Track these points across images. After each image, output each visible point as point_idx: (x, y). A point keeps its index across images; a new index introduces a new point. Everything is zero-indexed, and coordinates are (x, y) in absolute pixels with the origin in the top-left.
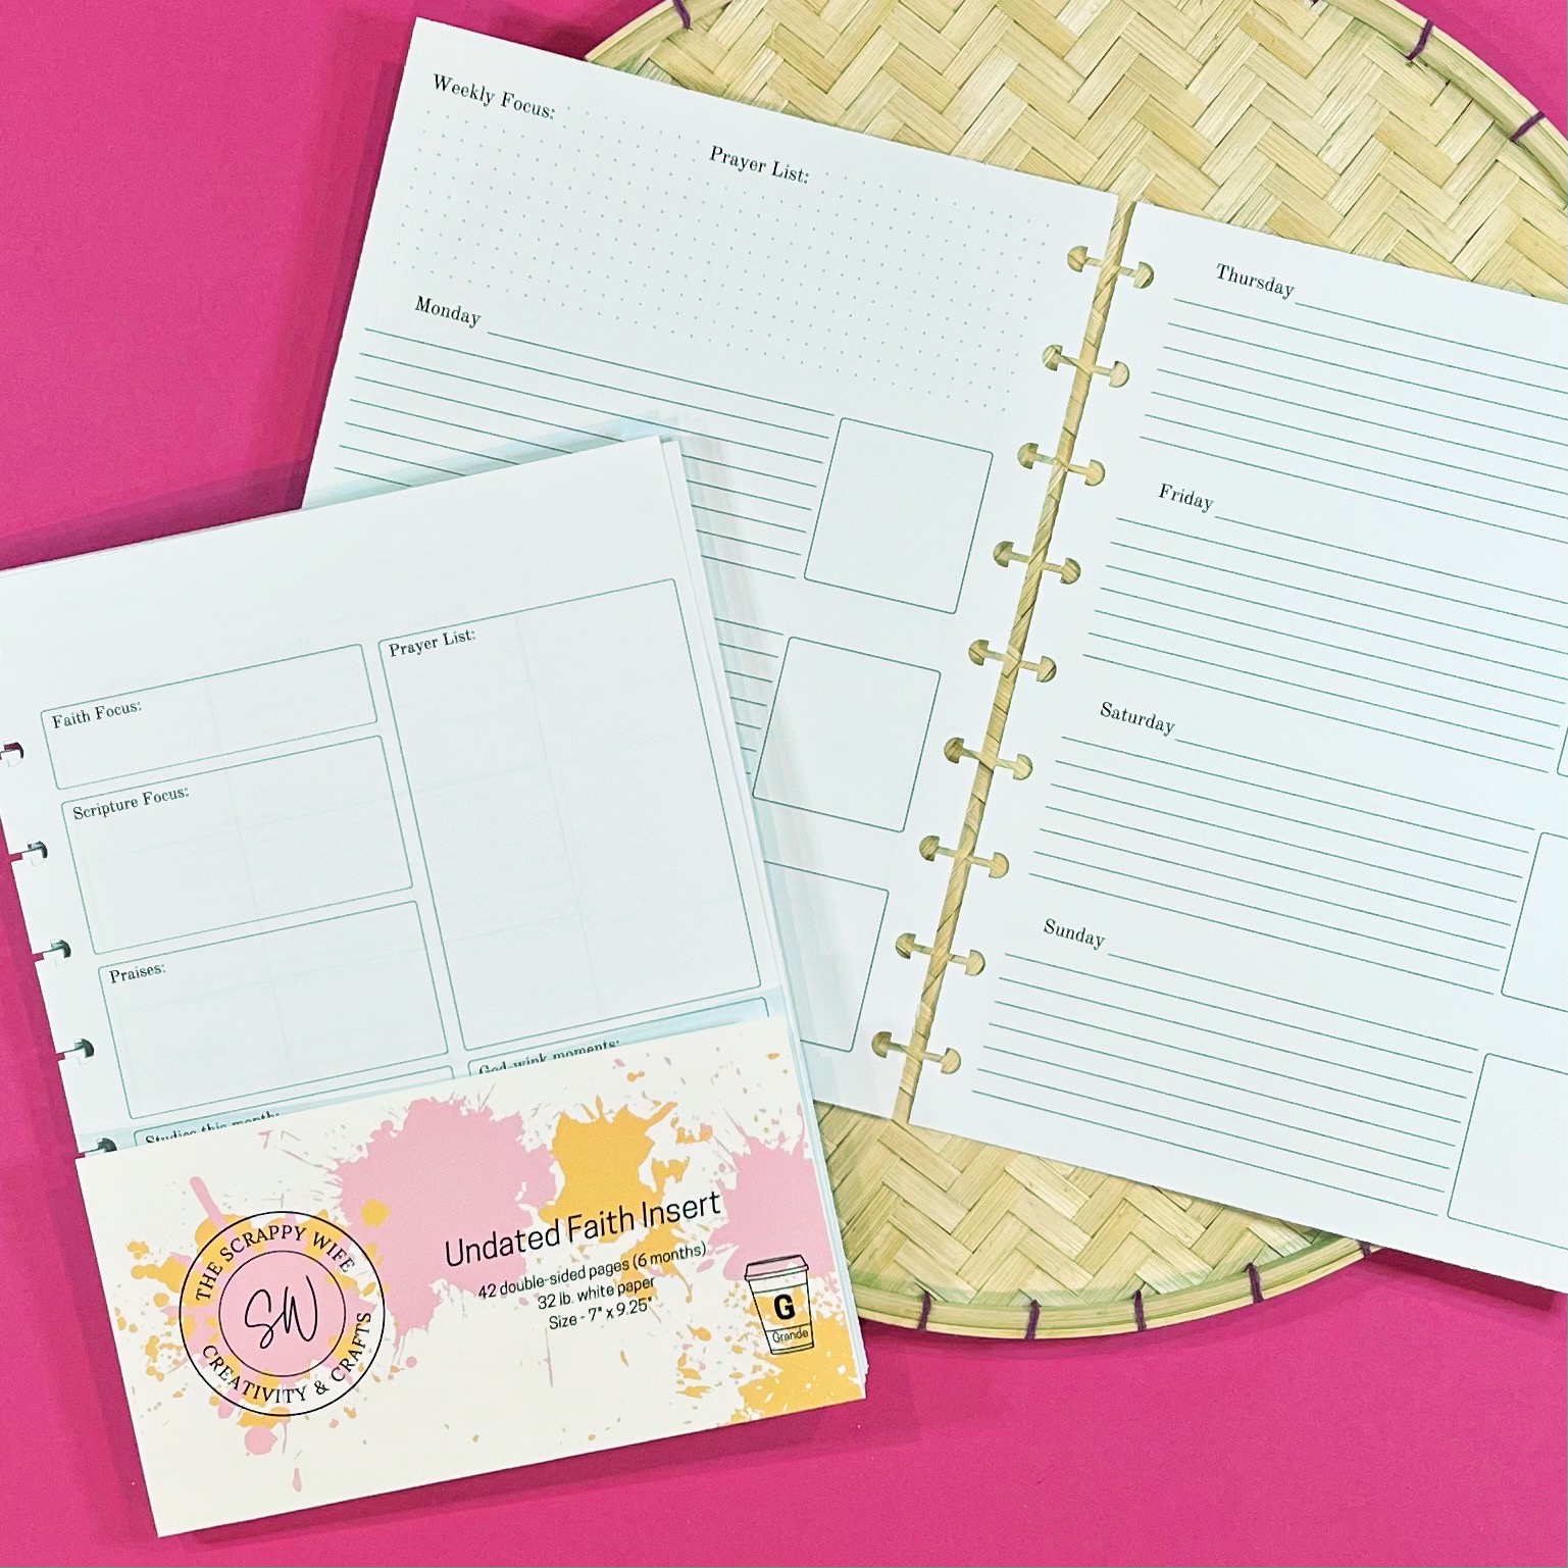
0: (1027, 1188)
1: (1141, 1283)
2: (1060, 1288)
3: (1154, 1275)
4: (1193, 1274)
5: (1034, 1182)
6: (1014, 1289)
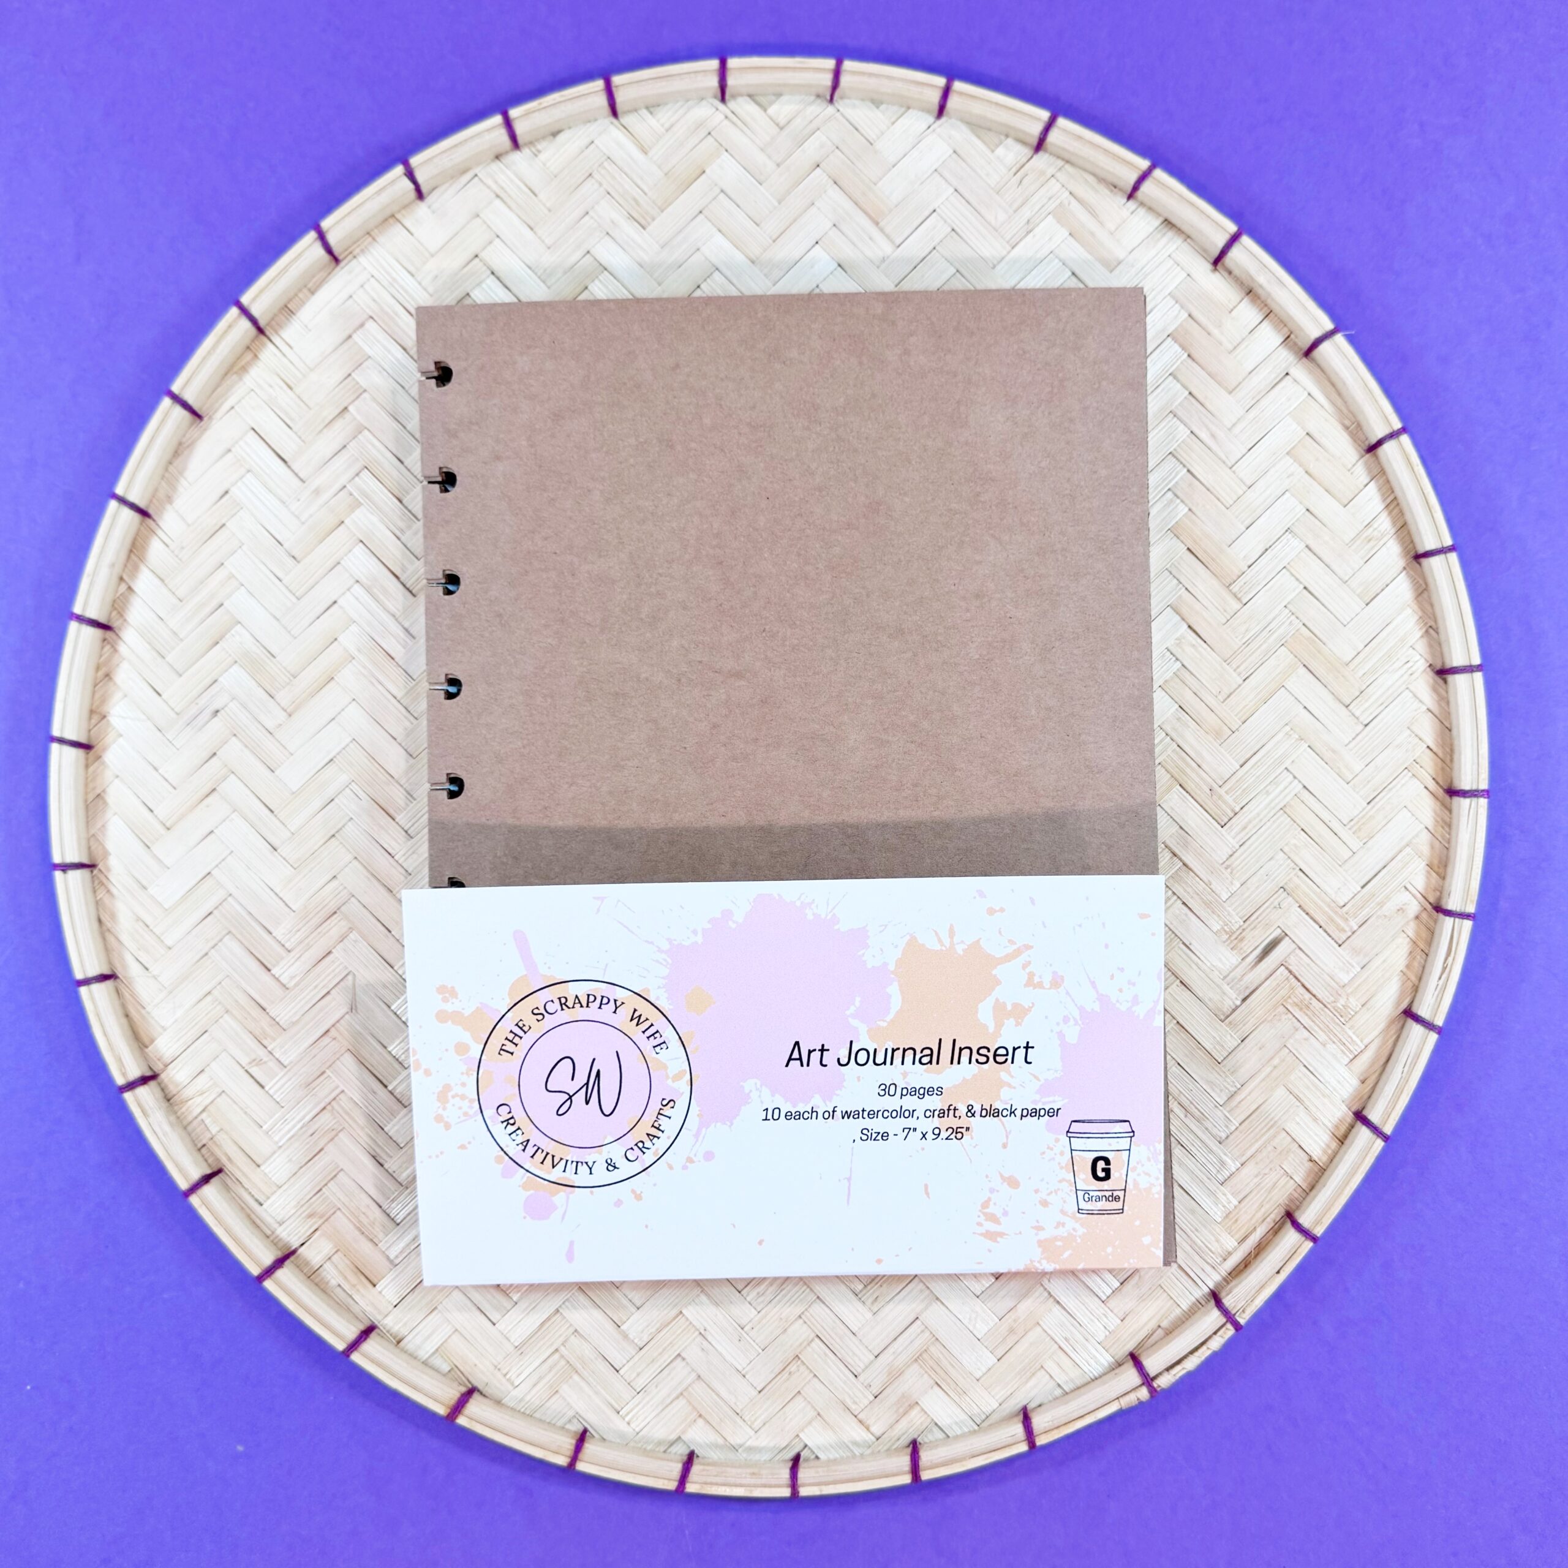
0: (700, 1333)
1: (802, 1445)
2: (720, 1441)
3: (816, 1438)
4: (856, 1443)
5: (708, 1328)
6: (673, 1437)
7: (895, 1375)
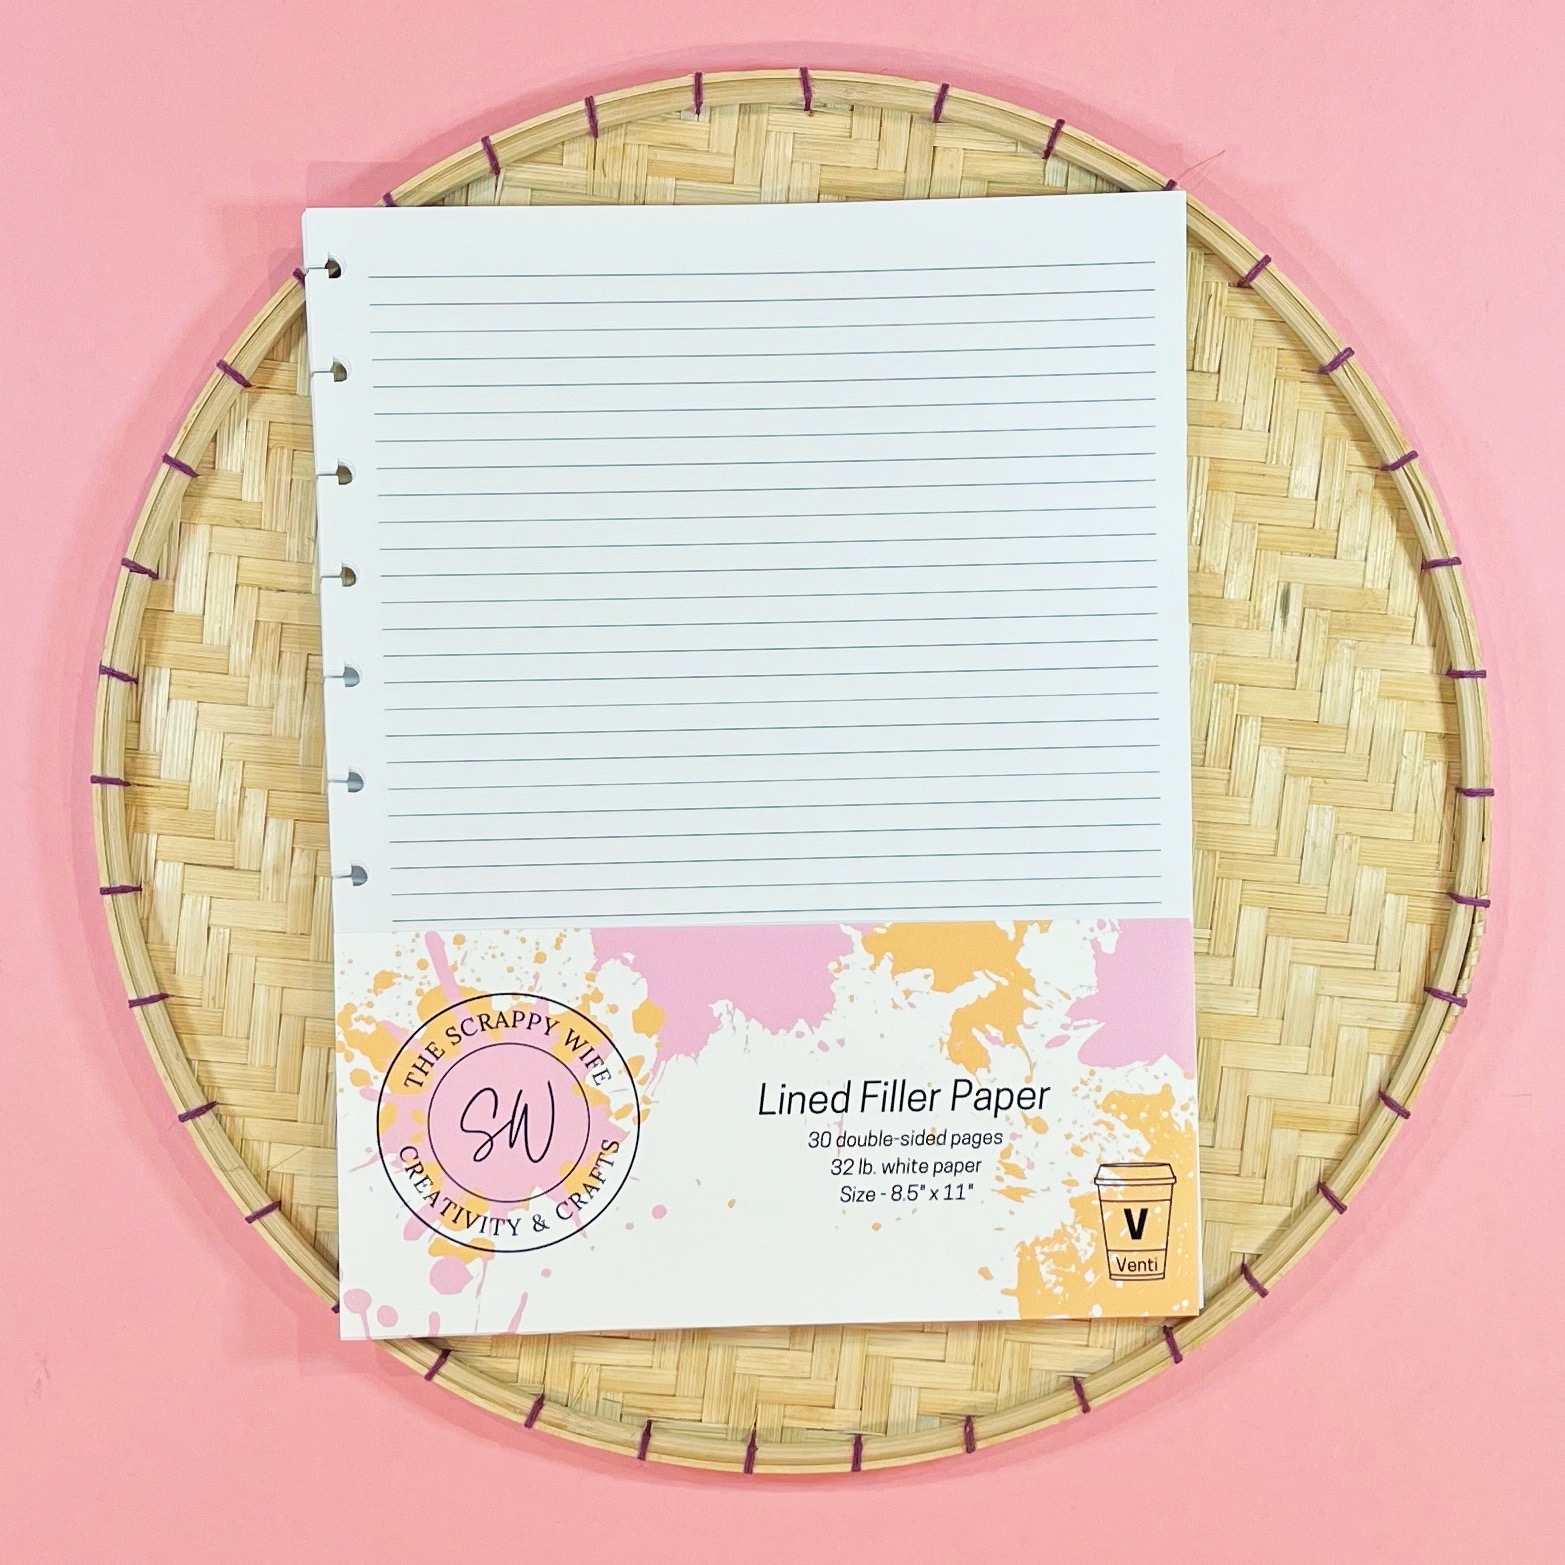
7: (1266, 1151)
